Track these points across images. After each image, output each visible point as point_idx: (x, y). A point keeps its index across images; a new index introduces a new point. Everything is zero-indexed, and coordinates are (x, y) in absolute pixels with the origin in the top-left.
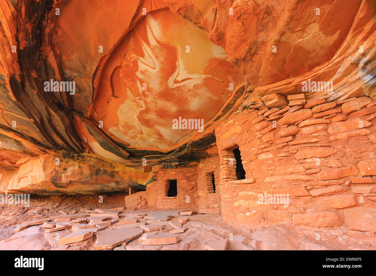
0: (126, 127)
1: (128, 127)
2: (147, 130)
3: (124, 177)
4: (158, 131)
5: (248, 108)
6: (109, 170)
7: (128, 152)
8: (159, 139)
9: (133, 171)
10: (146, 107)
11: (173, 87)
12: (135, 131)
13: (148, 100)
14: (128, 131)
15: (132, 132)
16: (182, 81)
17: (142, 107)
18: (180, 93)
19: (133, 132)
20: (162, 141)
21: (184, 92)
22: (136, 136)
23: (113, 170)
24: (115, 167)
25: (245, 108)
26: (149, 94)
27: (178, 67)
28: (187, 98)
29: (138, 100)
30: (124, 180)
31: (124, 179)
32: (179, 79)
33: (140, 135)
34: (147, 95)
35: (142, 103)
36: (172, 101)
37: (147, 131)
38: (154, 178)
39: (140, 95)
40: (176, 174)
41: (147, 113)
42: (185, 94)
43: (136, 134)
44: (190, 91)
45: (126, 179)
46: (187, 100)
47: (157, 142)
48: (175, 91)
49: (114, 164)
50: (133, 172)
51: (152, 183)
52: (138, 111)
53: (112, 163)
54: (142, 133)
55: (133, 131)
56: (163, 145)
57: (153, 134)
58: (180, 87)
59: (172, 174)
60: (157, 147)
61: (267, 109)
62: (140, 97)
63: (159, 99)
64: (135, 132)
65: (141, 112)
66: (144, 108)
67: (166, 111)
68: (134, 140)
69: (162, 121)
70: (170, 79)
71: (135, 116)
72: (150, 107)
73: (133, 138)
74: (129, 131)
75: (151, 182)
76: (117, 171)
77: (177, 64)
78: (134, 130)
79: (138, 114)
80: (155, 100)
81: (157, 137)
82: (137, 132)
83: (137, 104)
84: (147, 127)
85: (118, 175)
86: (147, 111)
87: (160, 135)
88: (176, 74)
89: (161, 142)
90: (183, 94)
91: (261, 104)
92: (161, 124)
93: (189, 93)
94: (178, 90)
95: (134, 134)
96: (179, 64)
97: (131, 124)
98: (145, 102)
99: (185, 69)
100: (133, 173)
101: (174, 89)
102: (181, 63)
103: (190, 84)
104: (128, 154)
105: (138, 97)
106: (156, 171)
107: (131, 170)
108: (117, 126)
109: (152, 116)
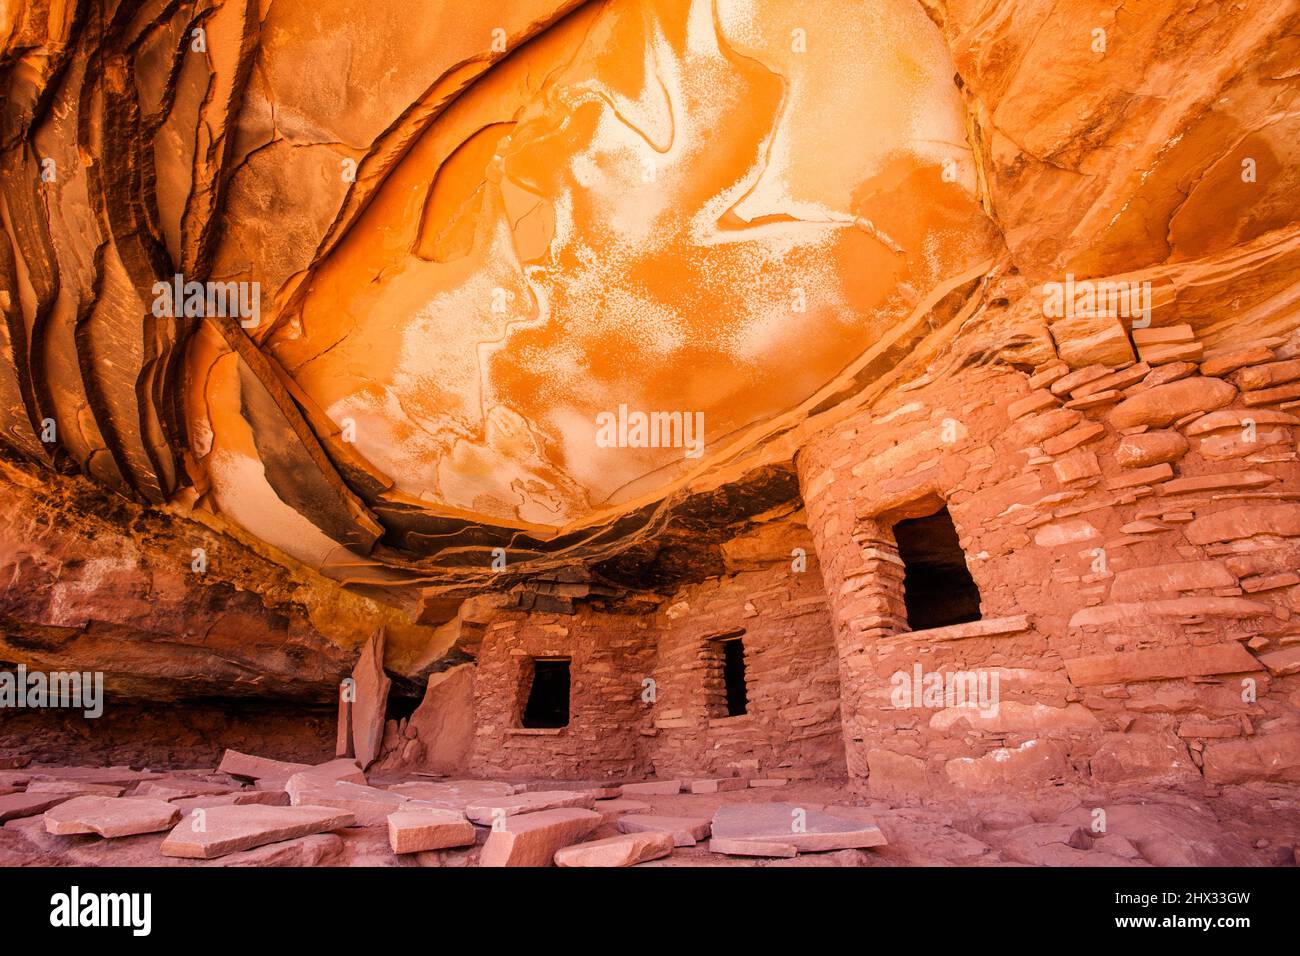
0: (418, 401)
1: (429, 400)
2: (506, 426)
3: (331, 633)
4: (558, 435)
5: (985, 363)
6: (272, 597)
7: (381, 520)
8: (542, 473)
9: (369, 614)
10: (553, 315)
11: (707, 243)
12: (452, 424)
13: (575, 287)
14: (419, 420)
15: (432, 427)
16: (757, 222)
17: (533, 314)
18: (725, 272)
19: (440, 431)
20: (550, 486)
21: (740, 273)
22: (447, 450)
23: (286, 596)
24: (296, 585)
25: (975, 358)
26: (590, 261)
27: (761, 160)
28: (741, 301)
29: (531, 283)
30: (328, 645)
31: (328, 641)
32: (745, 213)
33: (470, 445)
34: (578, 264)
35: (543, 294)
36: (676, 305)
37: (504, 430)
38: (464, 650)
39: (550, 258)
40: (568, 637)
41: (545, 347)
42: (743, 280)
43: (451, 438)
44: (767, 271)
45: (337, 643)
46: (739, 309)
47: (526, 485)
48: (709, 260)
49: (293, 573)
50: (369, 618)
51: (453, 670)
52: (510, 332)
53: (289, 567)
54: (481, 439)
55: (441, 425)
56: (548, 503)
57: (529, 446)
58: (735, 245)
59: (551, 635)
60: (517, 510)
61: (1064, 369)
62: (543, 269)
63: (626, 289)
64: (452, 430)
65: (521, 340)
66: (542, 320)
67: (633, 347)
68: (426, 471)
69: (595, 389)
70: (710, 205)
71: (485, 351)
72: (567, 320)
73: (426, 457)
74: (426, 424)
75: (442, 666)
76: (303, 605)
77: (763, 147)
78: (449, 417)
79: (502, 345)
80: (607, 290)
81: (541, 464)
82: (457, 429)
83: (518, 300)
84: (514, 410)
85: (304, 623)
86: (549, 336)
87: (556, 457)
88: (740, 188)
89: (542, 491)
90: (735, 280)
91: (1046, 346)
92: (585, 404)
93: (761, 279)
94: (720, 258)
95: (441, 438)
96: (773, 149)
97: (447, 388)
98: (559, 297)
99: (784, 177)
100: (372, 622)
101: (706, 251)
102: (778, 149)
103: (778, 241)
104: (377, 531)
105: (535, 269)
106: (477, 619)
107: (362, 609)
108: (378, 391)
109: (562, 363)
